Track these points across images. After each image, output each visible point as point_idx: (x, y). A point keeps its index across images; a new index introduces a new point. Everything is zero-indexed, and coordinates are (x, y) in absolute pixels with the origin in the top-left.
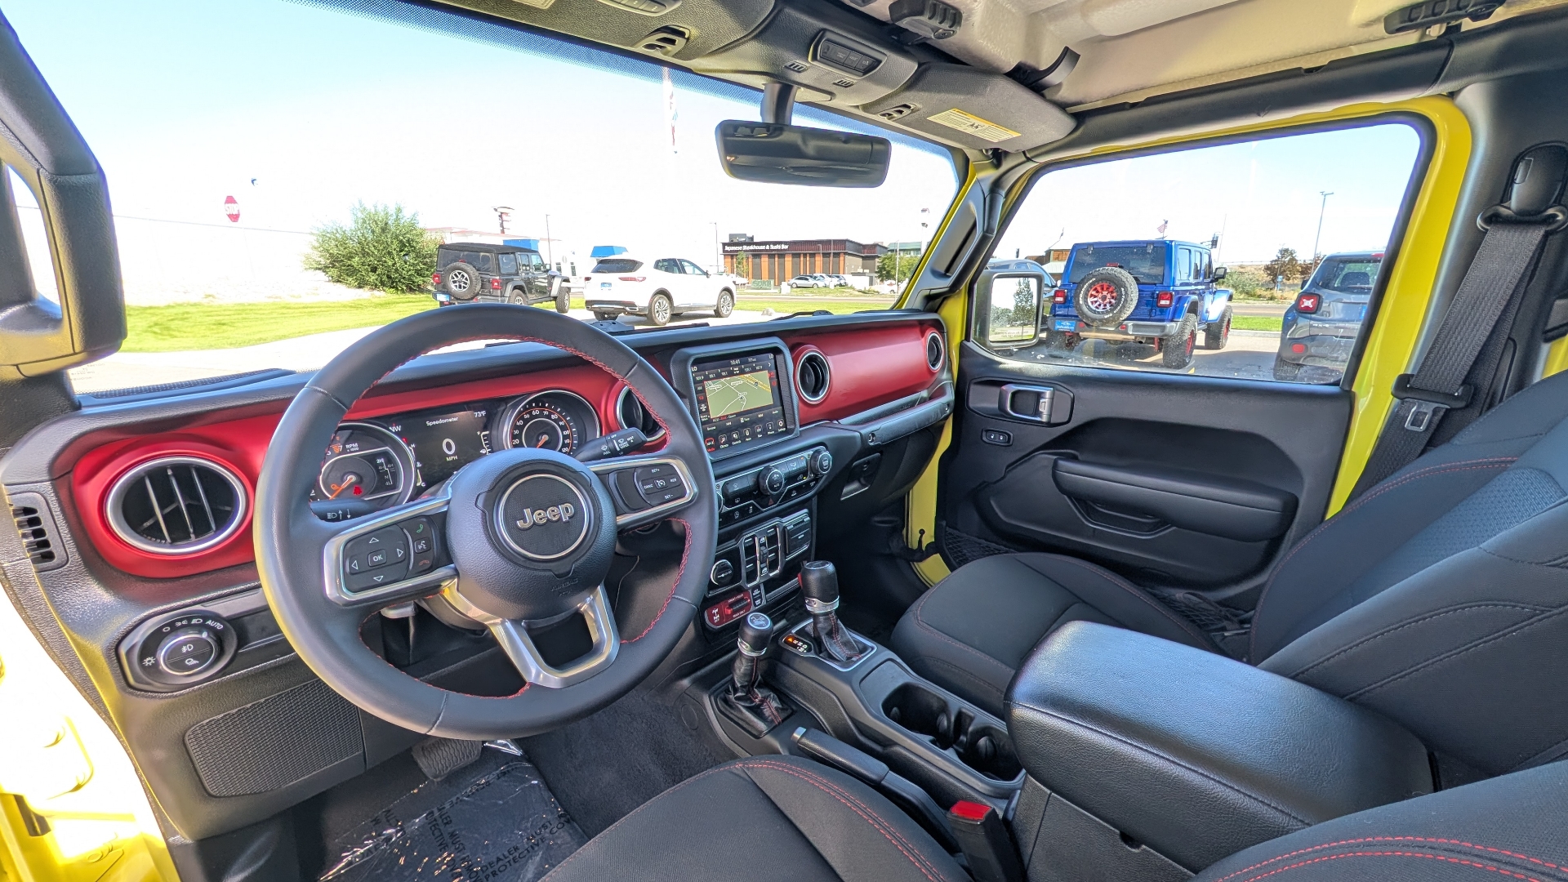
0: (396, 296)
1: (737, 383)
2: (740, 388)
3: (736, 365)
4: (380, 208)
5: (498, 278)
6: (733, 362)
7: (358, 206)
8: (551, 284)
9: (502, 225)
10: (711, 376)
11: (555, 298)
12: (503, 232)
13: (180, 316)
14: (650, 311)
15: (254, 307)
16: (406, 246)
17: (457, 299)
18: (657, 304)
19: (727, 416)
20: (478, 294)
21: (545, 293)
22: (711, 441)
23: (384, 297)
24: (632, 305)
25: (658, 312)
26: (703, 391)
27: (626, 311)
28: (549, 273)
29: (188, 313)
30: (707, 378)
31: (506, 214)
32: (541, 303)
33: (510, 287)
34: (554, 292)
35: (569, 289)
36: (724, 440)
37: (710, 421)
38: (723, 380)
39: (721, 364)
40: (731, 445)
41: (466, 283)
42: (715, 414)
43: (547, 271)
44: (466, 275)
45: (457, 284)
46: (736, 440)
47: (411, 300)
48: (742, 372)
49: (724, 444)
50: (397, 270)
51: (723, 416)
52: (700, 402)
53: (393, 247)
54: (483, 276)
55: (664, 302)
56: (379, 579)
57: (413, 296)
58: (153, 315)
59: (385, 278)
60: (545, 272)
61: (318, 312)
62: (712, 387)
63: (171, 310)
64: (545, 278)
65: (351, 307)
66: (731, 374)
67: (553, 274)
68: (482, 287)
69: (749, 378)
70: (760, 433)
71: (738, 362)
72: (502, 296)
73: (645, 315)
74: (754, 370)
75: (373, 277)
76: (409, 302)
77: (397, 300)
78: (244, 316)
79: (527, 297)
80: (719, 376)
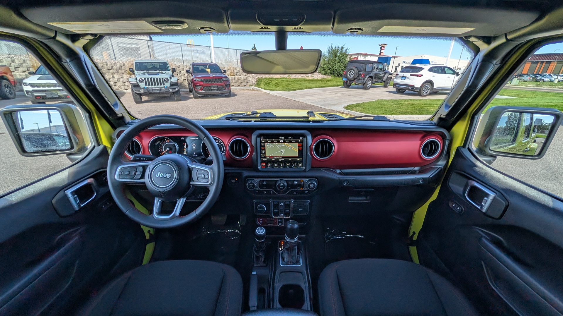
0: (334, 78)
1: (281, 146)
2: (282, 148)
3: (282, 139)
4: (337, 48)
5: (364, 73)
6: (280, 138)
7: (330, 48)
8: (384, 76)
9: (380, 51)
10: (269, 141)
11: (384, 81)
12: (380, 54)
13: (282, 81)
14: (420, 90)
15: (297, 80)
16: (340, 61)
17: (349, 80)
18: (425, 87)
19: (274, 157)
20: (356, 79)
21: (380, 79)
22: (264, 164)
23: (330, 78)
24: (413, 86)
25: (424, 90)
26: (264, 146)
27: (409, 89)
28: (385, 71)
29: (283, 80)
30: (267, 142)
31: (383, 47)
32: (378, 83)
33: (367, 77)
34: (385, 79)
35: (391, 78)
36: (270, 165)
37: (265, 157)
38: (274, 143)
39: (274, 138)
40: (273, 167)
41: (353, 75)
42: (268, 155)
43: (384, 71)
44: (354, 72)
45: (350, 75)
46: (275, 166)
47: (337, 79)
48: (284, 142)
49: (270, 166)
50: (336, 69)
51: (272, 157)
52: (261, 150)
53: (337, 61)
54: (359, 72)
55: (429, 86)
56: (126, 177)
57: (339, 78)
58: (277, 80)
59: (332, 72)
60: (383, 71)
61: (311, 82)
62: (268, 146)
63: (281, 80)
64: (382, 73)
65: (320, 81)
66: (279, 142)
67: (386, 72)
68: (358, 76)
69: (287, 145)
70: (288, 166)
71: (283, 138)
72: (364, 80)
73: (417, 91)
74: (291, 142)
75: (329, 71)
76: (337, 80)
77: (333, 79)
78: (294, 82)
79: (373, 80)
80: (273, 142)
